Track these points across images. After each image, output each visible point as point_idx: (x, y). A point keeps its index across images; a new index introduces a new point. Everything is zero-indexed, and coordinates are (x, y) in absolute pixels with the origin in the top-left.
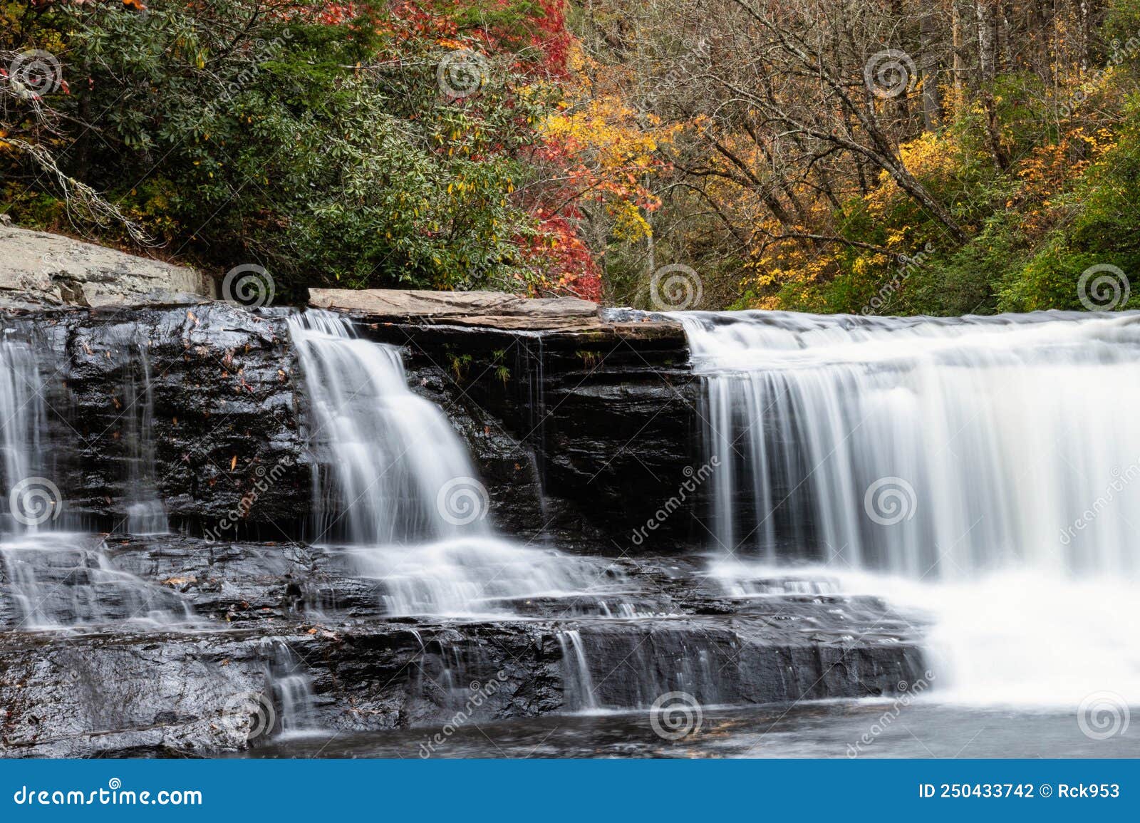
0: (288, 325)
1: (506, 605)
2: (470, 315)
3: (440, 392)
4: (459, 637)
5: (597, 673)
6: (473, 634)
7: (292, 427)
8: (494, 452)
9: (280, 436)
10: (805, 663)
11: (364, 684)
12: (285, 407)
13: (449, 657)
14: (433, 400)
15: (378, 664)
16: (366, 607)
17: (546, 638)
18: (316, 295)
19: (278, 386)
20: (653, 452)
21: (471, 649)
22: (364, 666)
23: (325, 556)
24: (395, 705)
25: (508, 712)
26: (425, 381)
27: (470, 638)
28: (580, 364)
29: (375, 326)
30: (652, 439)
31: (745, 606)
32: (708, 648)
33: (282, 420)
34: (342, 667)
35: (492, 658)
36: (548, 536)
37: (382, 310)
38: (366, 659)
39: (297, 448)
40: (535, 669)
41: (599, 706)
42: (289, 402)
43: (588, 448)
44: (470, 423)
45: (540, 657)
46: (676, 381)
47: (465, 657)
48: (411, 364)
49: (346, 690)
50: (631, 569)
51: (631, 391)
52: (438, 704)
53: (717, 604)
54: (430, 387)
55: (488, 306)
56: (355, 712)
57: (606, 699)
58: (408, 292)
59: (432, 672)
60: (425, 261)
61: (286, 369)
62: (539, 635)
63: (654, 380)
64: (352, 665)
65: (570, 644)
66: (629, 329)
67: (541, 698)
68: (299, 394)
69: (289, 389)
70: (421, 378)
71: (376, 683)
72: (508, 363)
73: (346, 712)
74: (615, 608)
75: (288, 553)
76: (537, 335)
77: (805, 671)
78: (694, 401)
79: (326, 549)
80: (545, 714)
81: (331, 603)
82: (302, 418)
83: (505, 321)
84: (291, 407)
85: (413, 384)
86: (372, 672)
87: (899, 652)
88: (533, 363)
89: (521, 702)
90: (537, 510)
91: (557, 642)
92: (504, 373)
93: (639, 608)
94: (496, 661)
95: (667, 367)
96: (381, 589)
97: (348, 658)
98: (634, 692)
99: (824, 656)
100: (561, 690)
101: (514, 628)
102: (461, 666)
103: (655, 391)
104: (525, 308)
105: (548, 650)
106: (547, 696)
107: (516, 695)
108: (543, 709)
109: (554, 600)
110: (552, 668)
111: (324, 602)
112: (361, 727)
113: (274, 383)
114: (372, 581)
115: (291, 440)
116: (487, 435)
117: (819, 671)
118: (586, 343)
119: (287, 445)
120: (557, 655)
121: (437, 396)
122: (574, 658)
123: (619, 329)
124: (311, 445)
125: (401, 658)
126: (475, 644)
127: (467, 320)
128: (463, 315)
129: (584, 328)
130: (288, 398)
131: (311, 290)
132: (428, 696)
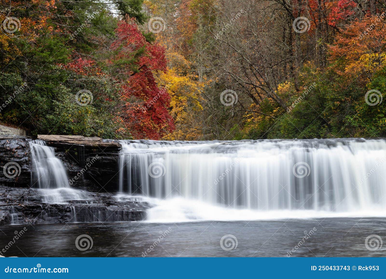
0: (29, 143)
1: (67, 201)
2: (72, 141)
3: (62, 157)
4: (50, 207)
5: (78, 215)
6: (53, 206)
7: (27, 164)
8: (73, 170)
9: (24, 166)
10: (120, 214)
11: (30, 215)
12: (26, 160)
13: (47, 211)
14: (60, 159)
15: (33, 212)
16: (38, 201)
17: (67, 208)
18: (39, 136)
19: (25, 156)
20: (109, 171)
21: (52, 209)
22: (30, 212)
23: (32, 191)
24: (35, 220)
25: (58, 222)
26: (59, 155)
27: (52, 207)
28: (92, 152)
29: (50, 143)
30: (109, 168)
31: (117, 203)
32: (101, 211)
33: (25, 163)
34: (25, 212)
35: (56, 211)
36: (85, 188)
37: (53, 140)
38: (30, 211)
39: (28, 168)
40: (65, 214)
41: (77, 222)
42: (27, 159)
43: (95, 169)
44: (68, 164)
45: (66, 211)
46: (114, 155)
47: (50, 211)
48: (56, 151)
49: (26, 216)
50: (98, 195)
51: (103, 158)
52: (45, 220)
53: (111, 202)
54: (60, 156)
55: (77, 139)
56: (26, 221)
57: (78, 220)
58: (60, 135)
59: (44, 214)
60: (70, 128)
61: (27, 152)
62: (66, 207)
63: (109, 155)
64: (28, 212)
65: (73, 209)
66: (104, 144)
67: (65, 220)
68: (30, 157)
69: (27, 156)
70: (58, 154)
71: (32, 216)
72: (77, 151)
73: (25, 221)
74: (89, 203)
75: (24, 190)
76: (83, 145)
77: (120, 216)
78: (117, 160)
79: (33, 189)
80: (66, 223)
81: (30, 200)
82: (30, 162)
83: (77, 142)
84: (27, 160)
85: (56, 156)
86: (31, 213)
87: (140, 213)
88: (83, 151)
89: (61, 220)
90: (83, 182)
91: (70, 208)
92: (76, 153)
93: (94, 203)
94: (57, 212)
95: (113, 153)
96: (42, 197)
97: (26, 210)
98: (85, 219)
99: (124, 213)
100: (70, 218)
101: (62, 206)
102: (50, 213)
103: (109, 158)
104: (84, 139)
105: (68, 210)
106: (67, 219)
107: (60, 219)
108: (66, 222)
109: (77, 201)
110: (68, 214)
111: (29, 200)
112: (27, 224)
113: (24, 155)
114: (40, 196)
115: (27, 167)
116: (72, 166)
117: (122, 216)
118: (94, 147)
119: (26, 168)
120: (70, 211)
121: (62, 158)
122: (73, 212)
123: (102, 144)
124: (31, 168)
125: (38, 211)
126: (53, 208)
127: (69, 142)
128: (70, 141)
129: (94, 144)
130: (27, 158)
131: (38, 135)
132: (43, 218)
